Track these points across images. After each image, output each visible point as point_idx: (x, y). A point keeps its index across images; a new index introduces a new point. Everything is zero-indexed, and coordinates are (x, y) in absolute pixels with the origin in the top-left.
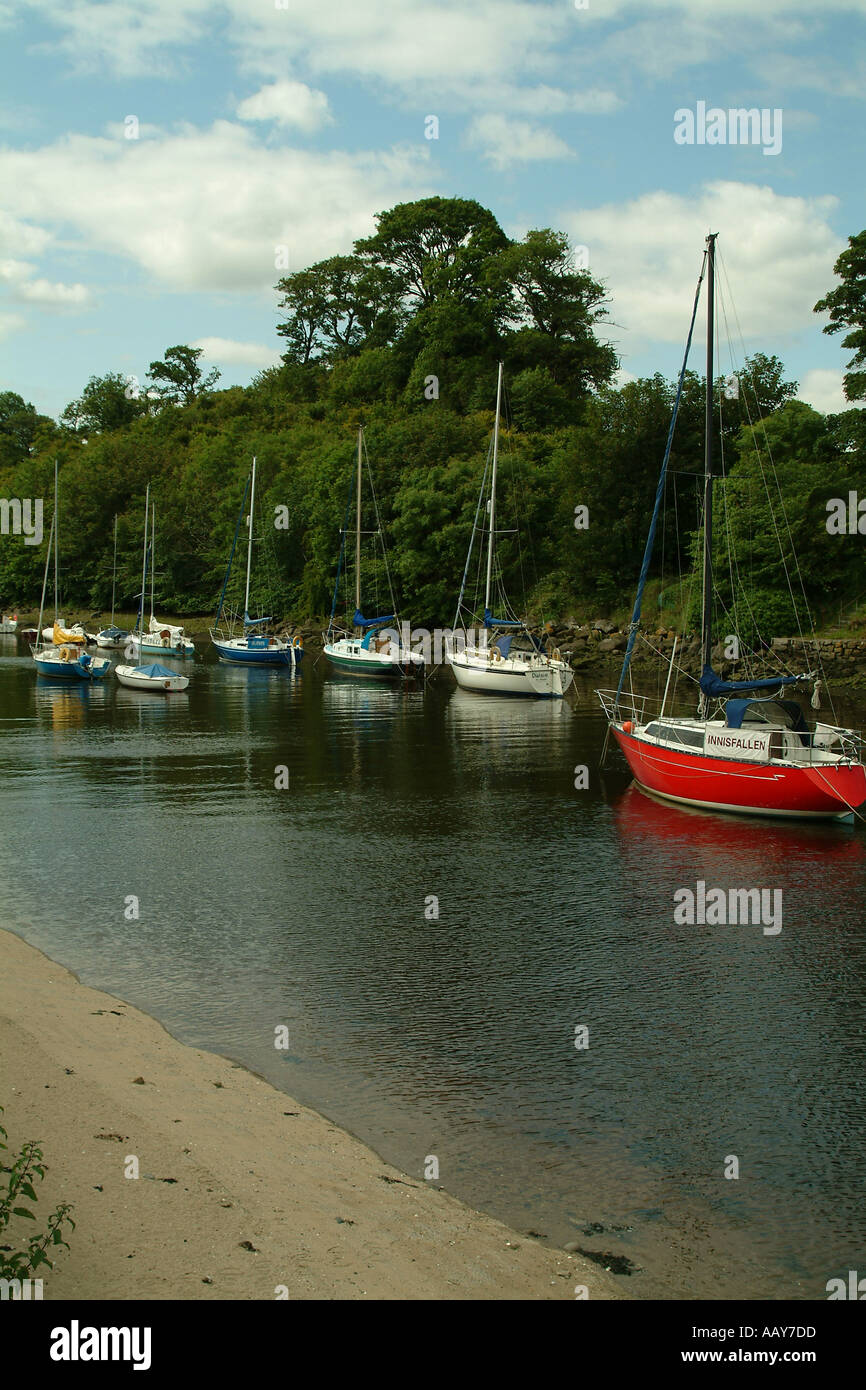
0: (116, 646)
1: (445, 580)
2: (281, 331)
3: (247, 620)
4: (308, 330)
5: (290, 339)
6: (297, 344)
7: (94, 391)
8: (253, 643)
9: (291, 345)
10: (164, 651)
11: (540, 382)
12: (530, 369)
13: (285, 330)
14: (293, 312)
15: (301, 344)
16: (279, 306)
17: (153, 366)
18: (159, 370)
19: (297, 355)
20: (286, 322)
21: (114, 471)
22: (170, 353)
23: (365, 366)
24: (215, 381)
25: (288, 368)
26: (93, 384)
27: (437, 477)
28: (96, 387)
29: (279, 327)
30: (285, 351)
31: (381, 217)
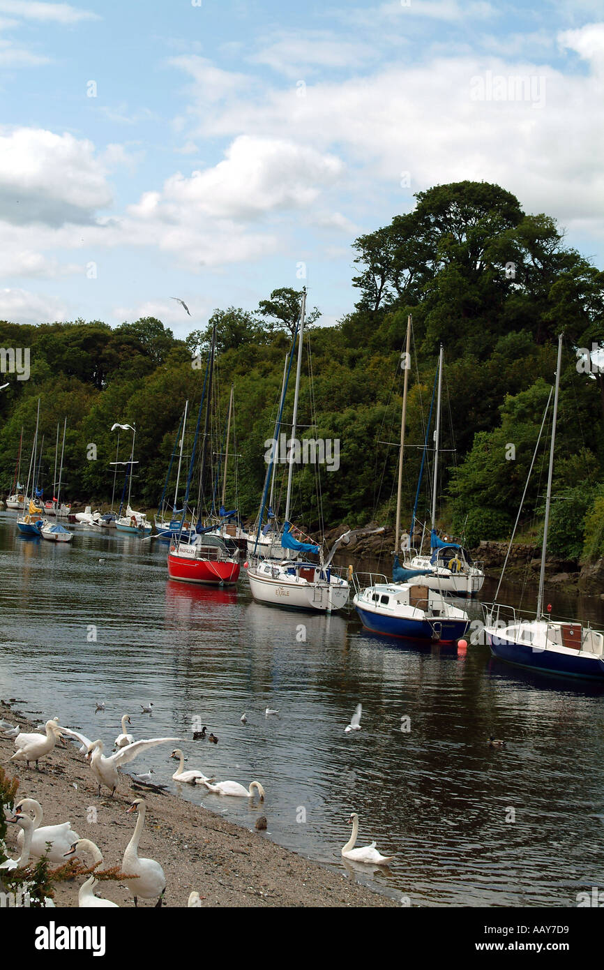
0: (107, 525)
1: (328, 493)
2: (355, 283)
3: (175, 510)
4: (379, 283)
5: (363, 289)
6: (370, 295)
7: (218, 322)
8: (173, 525)
9: (365, 295)
10: (131, 529)
11: (518, 343)
12: (515, 331)
13: (359, 282)
14: (367, 267)
15: (373, 293)
16: (355, 261)
17: (262, 304)
18: (268, 308)
19: (369, 303)
20: (362, 275)
21: (169, 398)
22: (277, 293)
23: (401, 320)
24: (315, 321)
25: (360, 314)
26: (217, 316)
27: (334, 419)
28: (219, 318)
29: (355, 279)
30: (359, 299)
31: (419, 197)
